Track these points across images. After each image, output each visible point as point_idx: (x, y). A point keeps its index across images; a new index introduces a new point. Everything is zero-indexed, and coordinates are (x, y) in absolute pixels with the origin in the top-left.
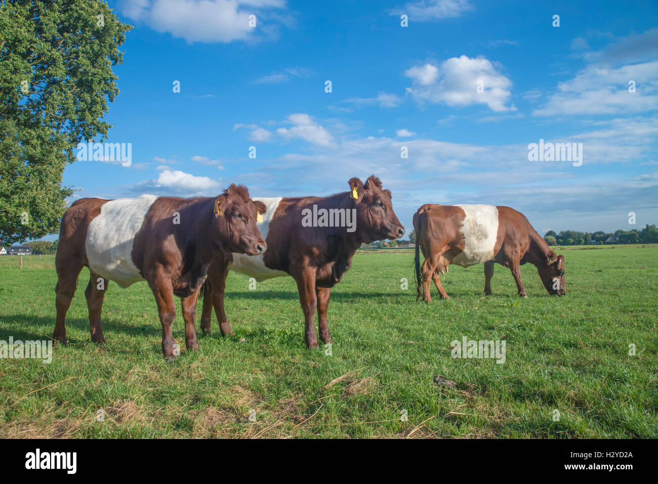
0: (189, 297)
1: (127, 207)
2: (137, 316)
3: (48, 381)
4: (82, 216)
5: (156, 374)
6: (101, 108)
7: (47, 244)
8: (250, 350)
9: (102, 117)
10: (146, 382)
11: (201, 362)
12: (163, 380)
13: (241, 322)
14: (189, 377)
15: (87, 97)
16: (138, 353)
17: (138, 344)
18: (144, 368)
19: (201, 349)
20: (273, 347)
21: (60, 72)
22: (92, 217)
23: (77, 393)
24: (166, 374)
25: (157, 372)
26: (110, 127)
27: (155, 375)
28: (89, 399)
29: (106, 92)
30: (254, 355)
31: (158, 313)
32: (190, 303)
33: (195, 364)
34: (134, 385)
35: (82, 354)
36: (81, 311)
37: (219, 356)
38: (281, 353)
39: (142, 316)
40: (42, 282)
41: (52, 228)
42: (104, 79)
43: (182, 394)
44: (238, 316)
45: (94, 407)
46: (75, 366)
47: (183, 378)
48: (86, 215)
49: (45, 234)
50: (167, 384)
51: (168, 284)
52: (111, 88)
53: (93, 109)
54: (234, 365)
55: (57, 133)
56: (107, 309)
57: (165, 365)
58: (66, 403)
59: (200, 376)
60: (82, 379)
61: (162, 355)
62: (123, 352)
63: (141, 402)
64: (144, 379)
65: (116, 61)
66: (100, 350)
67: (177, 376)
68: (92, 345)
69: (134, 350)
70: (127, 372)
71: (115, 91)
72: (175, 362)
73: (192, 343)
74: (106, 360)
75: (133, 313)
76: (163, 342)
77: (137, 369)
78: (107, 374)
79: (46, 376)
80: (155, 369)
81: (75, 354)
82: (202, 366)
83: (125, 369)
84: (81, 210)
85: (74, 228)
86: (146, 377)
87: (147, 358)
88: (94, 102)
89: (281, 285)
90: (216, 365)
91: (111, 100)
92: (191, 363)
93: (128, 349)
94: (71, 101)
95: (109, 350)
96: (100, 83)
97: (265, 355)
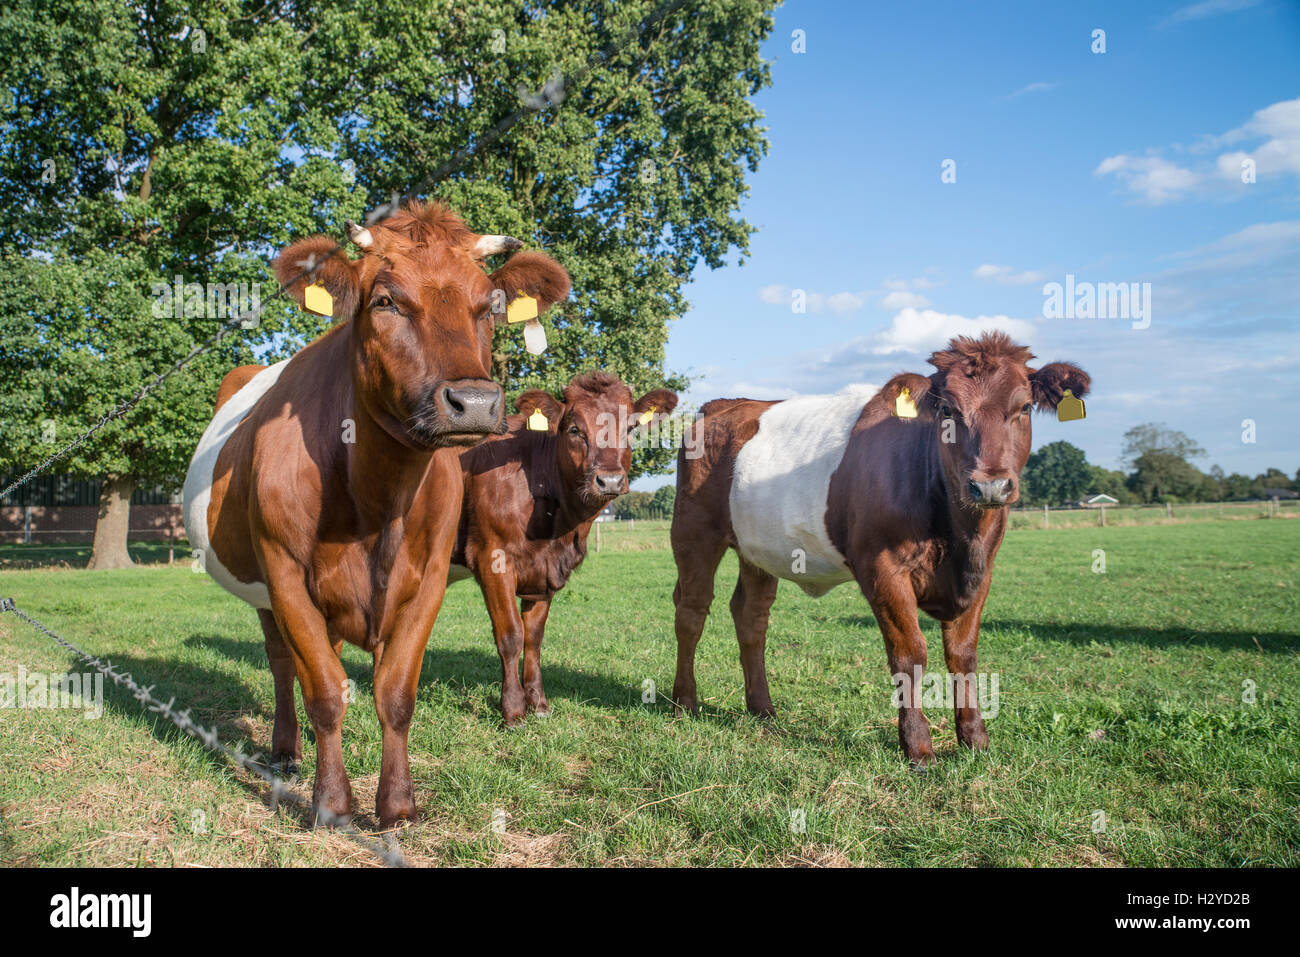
0: (959, 619)
1: (815, 415)
2: (840, 661)
3: (671, 787)
4: (722, 441)
5: (888, 796)
6: (734, 191)
7: (642, 497)
8: (1120, 761)
9: (738, 209)
10: (867, 811)
11: (995, 778)
12: (907, 812)
13: (1095, 688)
14: (967, 812)
15: (704, 169)
16: (847, 744)
17: (847, 724)
18: (861, 779)
19: (994, 748)
20: (1184, 760)
21: (650, 129)
22: (741, 441)
23: (727, 818)
24: (912, 799)
25: (890, 790)
26: (754, 230)
27: (886, 798)
28: (751, 834)
29: (743, 151)
30: (1132, 774)
31: (886, 657)
32: (961, 635)
33: (979, 783)
34: (842, 816)
35: (731, 737)
36: (722, 645)
37: (1038, 768)
38: (1209, 777)
39: (852, 662)
40: (640, 578)
41: (651, 463)
42: (737, 124)
43: (950, 848)
44: (1086, 671)
45: (763, 853)
46: (719, 759)
47: (951, 813)
48: (731, 437)
49: (639, 476)
50: (915, 821)
51: (903, 587)
52: (752, 140)
53: (717, 196)
54: (1078, 793)
55: (650, 256)
56: (775, 643)
57: (910, 778)
58: (708, 835)
59: (993, 812)
60: (734, 789)
61: (900, 754)
62: (815, 740)
63: (859, 854)
64: (863, 803)
65: (758, 83)
66: (765, 733)
67: (939, 806)
68: (750, 720)
69: (839, 737)
70: (826, 785)
71: (760, 146)
72: (931, 771)
73: (972, 731)
74: (779, 756)
75: (831, 653)
76: (900, 725)
77: (846, 779)
78: (785, 785)
79: (666, 777)
80: (887, 785)
81: (718, 737)
82: (996, 788)
83: (822, 779)
84: (717, 428)
85: (706, 466)
86: (866, 801)
87: (868, 759)
88: (720, 179)
89: (1206, 595)
90: (1032, 787)
91: (753, 168)
92: (968, 777)
93: (824, 735)
94: (672, 185)
95: (784, 735)
96: (727, 134)
97: (1161, 779)
